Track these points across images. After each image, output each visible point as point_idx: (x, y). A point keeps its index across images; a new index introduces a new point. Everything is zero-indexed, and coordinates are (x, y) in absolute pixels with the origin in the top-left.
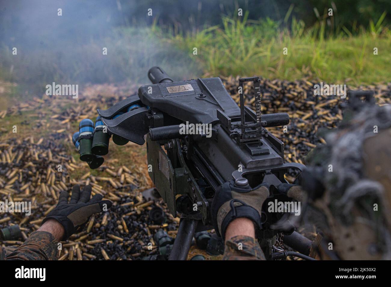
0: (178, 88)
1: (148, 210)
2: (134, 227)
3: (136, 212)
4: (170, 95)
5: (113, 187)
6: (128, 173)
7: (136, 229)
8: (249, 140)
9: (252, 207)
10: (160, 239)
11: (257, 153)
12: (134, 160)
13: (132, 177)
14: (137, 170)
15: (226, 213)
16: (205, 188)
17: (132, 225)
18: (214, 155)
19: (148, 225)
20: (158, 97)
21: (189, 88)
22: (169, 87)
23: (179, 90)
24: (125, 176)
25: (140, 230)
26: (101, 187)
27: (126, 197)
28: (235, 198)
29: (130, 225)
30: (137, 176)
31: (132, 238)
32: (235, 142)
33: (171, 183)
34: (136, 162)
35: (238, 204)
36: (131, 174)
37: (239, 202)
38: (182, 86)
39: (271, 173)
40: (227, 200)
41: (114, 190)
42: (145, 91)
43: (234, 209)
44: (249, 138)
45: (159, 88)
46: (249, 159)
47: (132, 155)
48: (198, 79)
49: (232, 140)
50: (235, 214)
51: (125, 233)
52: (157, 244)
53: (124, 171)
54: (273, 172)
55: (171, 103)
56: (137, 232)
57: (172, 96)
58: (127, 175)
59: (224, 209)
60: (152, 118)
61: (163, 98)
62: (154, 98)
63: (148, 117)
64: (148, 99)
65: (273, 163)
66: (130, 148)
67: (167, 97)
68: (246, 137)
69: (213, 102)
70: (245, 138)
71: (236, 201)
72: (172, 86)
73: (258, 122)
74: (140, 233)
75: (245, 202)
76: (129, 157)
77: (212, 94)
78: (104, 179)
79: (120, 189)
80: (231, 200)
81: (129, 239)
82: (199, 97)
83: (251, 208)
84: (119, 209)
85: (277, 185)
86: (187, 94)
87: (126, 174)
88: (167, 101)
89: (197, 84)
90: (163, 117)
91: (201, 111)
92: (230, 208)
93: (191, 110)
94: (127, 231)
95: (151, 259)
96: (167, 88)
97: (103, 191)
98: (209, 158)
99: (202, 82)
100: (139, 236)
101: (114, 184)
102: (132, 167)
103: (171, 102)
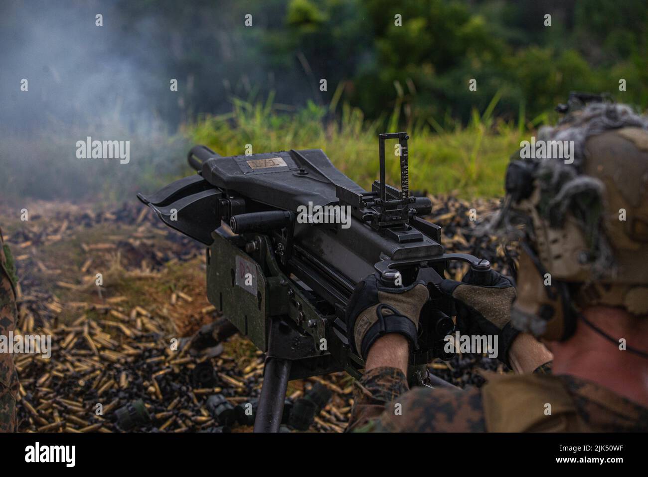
0: (264, 162)
1: (188, 369)
2: (172, 391)
3: (173, 370)
4: (253, 172)
5: (127, 337)
6: (146, 316)
7: (176, 394)
8: (391, 224)
9: (407, 318)
10: (217, 407)
11: (405, 239)
12: (151, 299)
13: (154, 322)
14: (160, 313)
15: (370, 323)
16: (317, 302)
17: (168, 388)
18: (331, 252)
19: (193, 388)
20: (237, 174)
21: (281, 162)
22: (250, 161)
23: (265, 165)
24: (142, 321)
25: (182, 394)
26: (108, 336)
27: (150, 351)
28: (384, 302)
29: (165, 387)
30: (161, 322)
31: (169, 408)
32: (369, 228)
33: (260, 300)
34: (155, 300)
35: (389, 312)
36: (152, 318)
37: (389, 308)
38: (270, 159)
39: (428, 266)
40: (372, 304)
41: (129, 340)
42: (215, 166)
43: (382, 319)
44: (391, 220)
45: (236, 162)
46: (395, 247)
47: (148, 291)
48: (292, 151)
49: (364, 226)
50: (383, 329)
51: (158, 401)
52: (211, 414)
53: (139, 315)
54: (431, 264)
55: (258, 182)
56: (178, 398)
57: (257, 173)
58: (145, 320)
59: (368, 316)
60: (227, 204)
61: (244, 176)
62: (231, 176)
63: (222, 202)
64: (222, 176)
65: (429, 253)
66: (142, 282)
67: (249, 174)
68: (387, 218)
69: (321, 180)
70: (385, 221)
71: (384, 307)
72: (254, 159)
73: (403, 197)
74: (183, 400)
75: (397, 309)
76: (144, 294)
77: (318, 169)
78: (111, 323)
79: (138, 339)
80: (378, 305)
81: (165, 409)
82: (298, 173)
83: (405, 318)
84: (145, 366)
85: (437, 283)
86: (279, 171)
87: (143, 318)
88: (251, 179)
89: (290, 158)
90: (244, 203)
91: (308, 191)
92: (376, 318)
93: (291, 189)
94: (161, 397)
95: (214, 432)
96: (247, 162)
97: (113, 341)
98: (324, 257)
99: (299, 154)
100: (182, 403)
101: (128, 332)
102: (150, 308)
103: (256, 180)
